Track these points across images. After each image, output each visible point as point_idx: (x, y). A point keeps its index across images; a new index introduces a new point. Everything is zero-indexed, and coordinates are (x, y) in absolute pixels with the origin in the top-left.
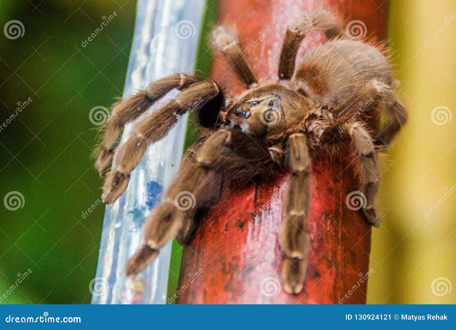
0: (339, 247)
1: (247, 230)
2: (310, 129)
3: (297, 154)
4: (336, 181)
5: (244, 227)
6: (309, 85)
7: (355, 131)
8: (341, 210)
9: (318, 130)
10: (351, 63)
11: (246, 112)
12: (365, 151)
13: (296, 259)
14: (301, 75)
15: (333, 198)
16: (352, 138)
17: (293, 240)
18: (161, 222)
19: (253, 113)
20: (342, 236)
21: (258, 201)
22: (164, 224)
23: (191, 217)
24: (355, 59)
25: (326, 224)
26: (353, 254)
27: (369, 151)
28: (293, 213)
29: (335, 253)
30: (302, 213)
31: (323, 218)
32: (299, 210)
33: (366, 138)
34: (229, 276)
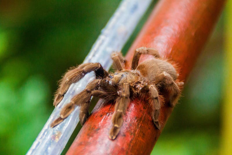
0: (138, 130)
1: (103, 117)
2: (137, 87)
3: (124, 89)
4: (144, 108)
5: (102, 117)
6: (141, 72)
7: (151, 87)
8: (143, 118)
9: (140, 88)
10: (158, 66)
11: (112, 76)
12: (154, 96)
13: (116, 127)
14: (139, 68)
15: (141, 114)
16: (150, 90)
17: (116, 120)
18: (67, 109)
19: (114, 77)
20: (140, 126)
21: (111, 109)
22: (68, 110)
23: (85, 113)
24: (160, 65)
25: (135, 121)
26: (144, 134)
27: (156, 96)
28: (118, 110)
29: (135, 131)
30: (122, 111)
31: (134, 118)
32: (120, 110)
33: (155, 91)
34: (90, 131)
